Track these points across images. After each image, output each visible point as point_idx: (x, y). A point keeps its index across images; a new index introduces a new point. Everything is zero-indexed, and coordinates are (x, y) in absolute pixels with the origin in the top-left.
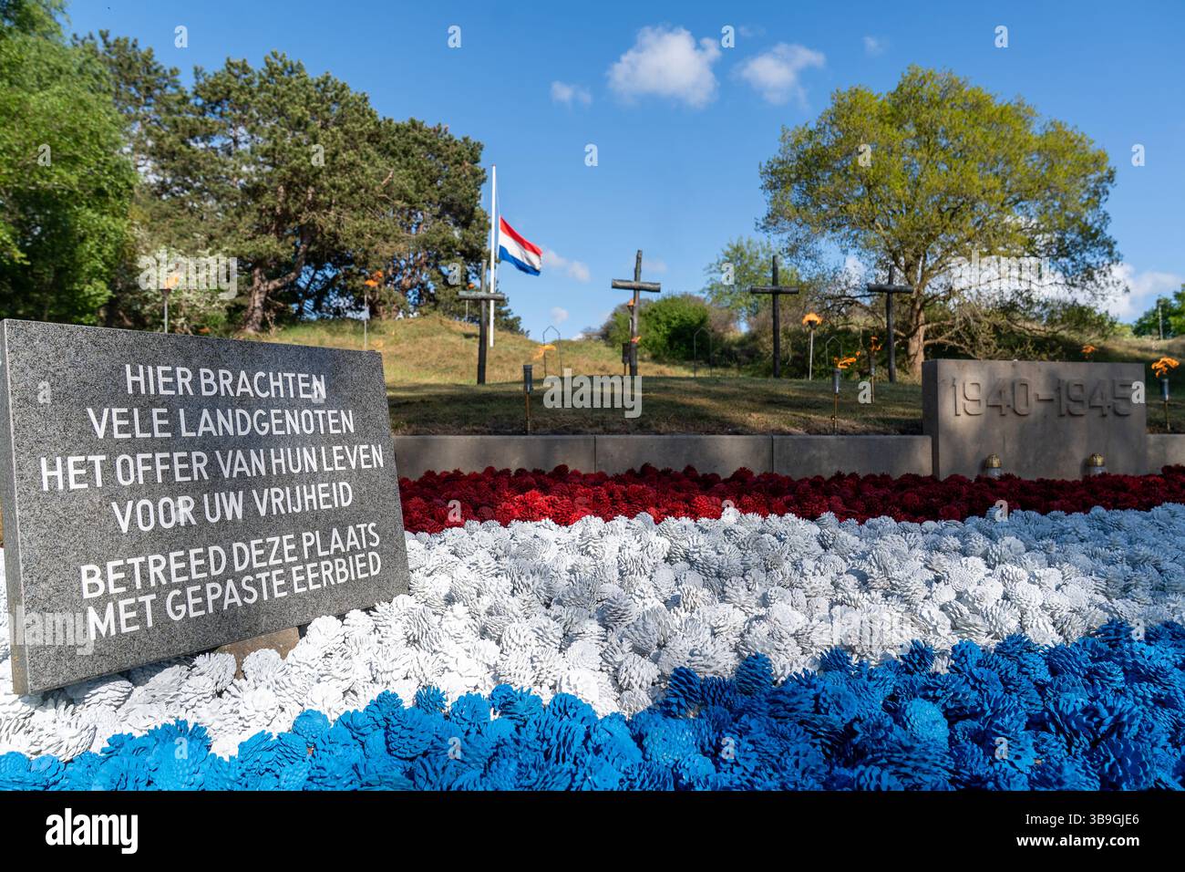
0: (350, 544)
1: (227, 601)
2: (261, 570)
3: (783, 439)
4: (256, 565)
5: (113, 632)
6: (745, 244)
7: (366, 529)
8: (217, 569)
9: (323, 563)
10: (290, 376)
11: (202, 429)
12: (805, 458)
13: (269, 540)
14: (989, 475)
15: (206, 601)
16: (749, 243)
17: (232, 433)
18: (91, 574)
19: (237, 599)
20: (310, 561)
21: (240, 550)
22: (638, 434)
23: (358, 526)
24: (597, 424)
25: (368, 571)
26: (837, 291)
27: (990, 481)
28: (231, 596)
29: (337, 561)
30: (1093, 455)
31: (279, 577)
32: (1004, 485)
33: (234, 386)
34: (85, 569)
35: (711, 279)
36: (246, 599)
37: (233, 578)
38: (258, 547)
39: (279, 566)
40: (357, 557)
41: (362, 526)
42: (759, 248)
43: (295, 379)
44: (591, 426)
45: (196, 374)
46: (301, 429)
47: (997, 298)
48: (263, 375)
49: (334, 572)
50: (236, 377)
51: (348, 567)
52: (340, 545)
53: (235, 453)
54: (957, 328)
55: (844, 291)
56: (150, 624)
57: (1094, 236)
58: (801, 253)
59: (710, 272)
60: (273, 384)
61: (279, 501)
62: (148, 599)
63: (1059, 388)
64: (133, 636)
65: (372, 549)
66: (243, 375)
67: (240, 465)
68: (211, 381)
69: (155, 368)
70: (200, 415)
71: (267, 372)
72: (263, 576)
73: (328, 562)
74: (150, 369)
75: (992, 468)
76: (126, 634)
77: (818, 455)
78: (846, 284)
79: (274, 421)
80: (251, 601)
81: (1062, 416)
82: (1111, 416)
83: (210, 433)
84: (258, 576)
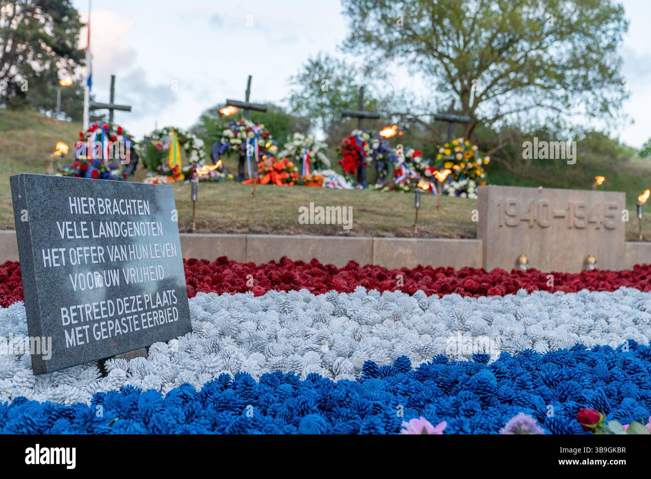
0: (164, 302)
1: (116, 331)
2: (129, 315)
3: (380, 241)
4: (127, 312)
5: (75, 345)
6: (323, 59)
7: (171, 293)
8: (111, 313)
9: (154, 312)
10: (134, 201)
11: (101, 233)
12: (396, 254)
13: (131, 298)
14: (520, 269)
15: (108, 330)
16: (327, 58)
17: (112, 236)
18: (65, 312)
19: (120, 330)
20: (148, 311)
21: (120, 302)
22: (275, 234)
23: (168, 292)
24: (243, 226)
25: (173, 318)
26: (403, 110)
27: (520, 273)
28: (118, 329)
29: (160, 311)
30: (589, 256)
31: (136, 319)
32: (529, 275)
33: (112, 207)
34: (63, 309)
35: (292, 90)
36: (123, 331)
37: (118, 318)
38: (127, 301)
39: (135, 313)
40: (168, 309)
41: (169, 291)
42: (336, 64)
43: (136, 203)
44: (238, 228)
45: (96, 201)
46: (140, 233)
47: (533, 122)
48: (123, 201)
49: (158, 318)
50: (112, 202)
51: (164, 316)
52: (160, 302)
53: (114, 247)
54: (500, 147)
55: (408, 110)
56: (88, 341)
57: (611, 76)
58: (374, 74)
59: (292, 84)
60: (127, 207)
61: (133, 275)
62: (86, 327)
63: (569, 209)
64: (82, 347)
65: (174, 305)
66: (115, 201)
67: (117, 255)
68: (102, 205)
69: (80, 199)
70: (99, 225)
71: (124, 199)
72: (129, 318)
73: (155, 312)
74: (78, 198)
75: (522, 264)
76: (79, 346)
77: (404, 252)
78: (411, 102)
79: (129, 229)
80: (126, 332)
81: (570, 228)
82: (602, 229)
83: (104, 235)
84: (128, 318)
